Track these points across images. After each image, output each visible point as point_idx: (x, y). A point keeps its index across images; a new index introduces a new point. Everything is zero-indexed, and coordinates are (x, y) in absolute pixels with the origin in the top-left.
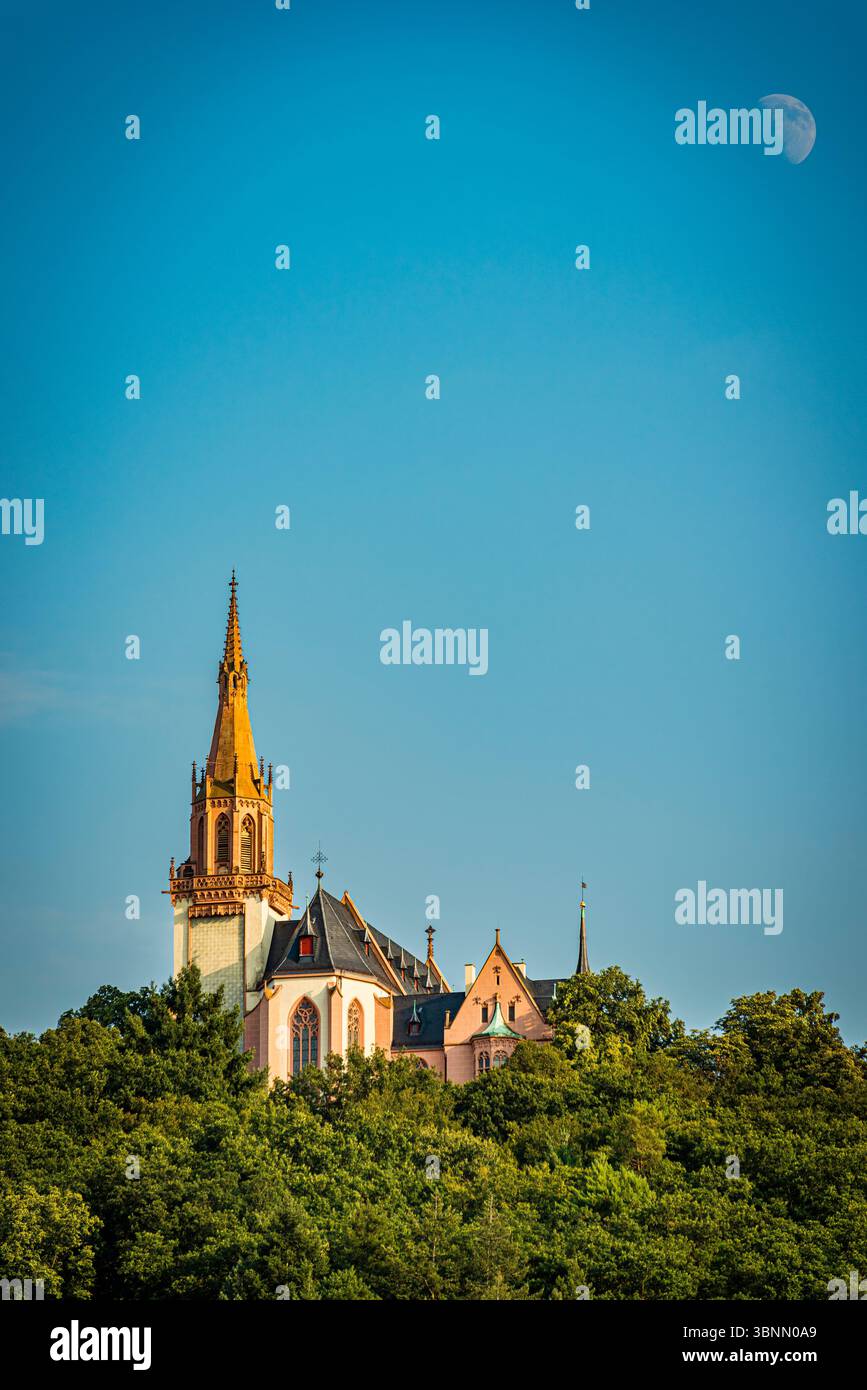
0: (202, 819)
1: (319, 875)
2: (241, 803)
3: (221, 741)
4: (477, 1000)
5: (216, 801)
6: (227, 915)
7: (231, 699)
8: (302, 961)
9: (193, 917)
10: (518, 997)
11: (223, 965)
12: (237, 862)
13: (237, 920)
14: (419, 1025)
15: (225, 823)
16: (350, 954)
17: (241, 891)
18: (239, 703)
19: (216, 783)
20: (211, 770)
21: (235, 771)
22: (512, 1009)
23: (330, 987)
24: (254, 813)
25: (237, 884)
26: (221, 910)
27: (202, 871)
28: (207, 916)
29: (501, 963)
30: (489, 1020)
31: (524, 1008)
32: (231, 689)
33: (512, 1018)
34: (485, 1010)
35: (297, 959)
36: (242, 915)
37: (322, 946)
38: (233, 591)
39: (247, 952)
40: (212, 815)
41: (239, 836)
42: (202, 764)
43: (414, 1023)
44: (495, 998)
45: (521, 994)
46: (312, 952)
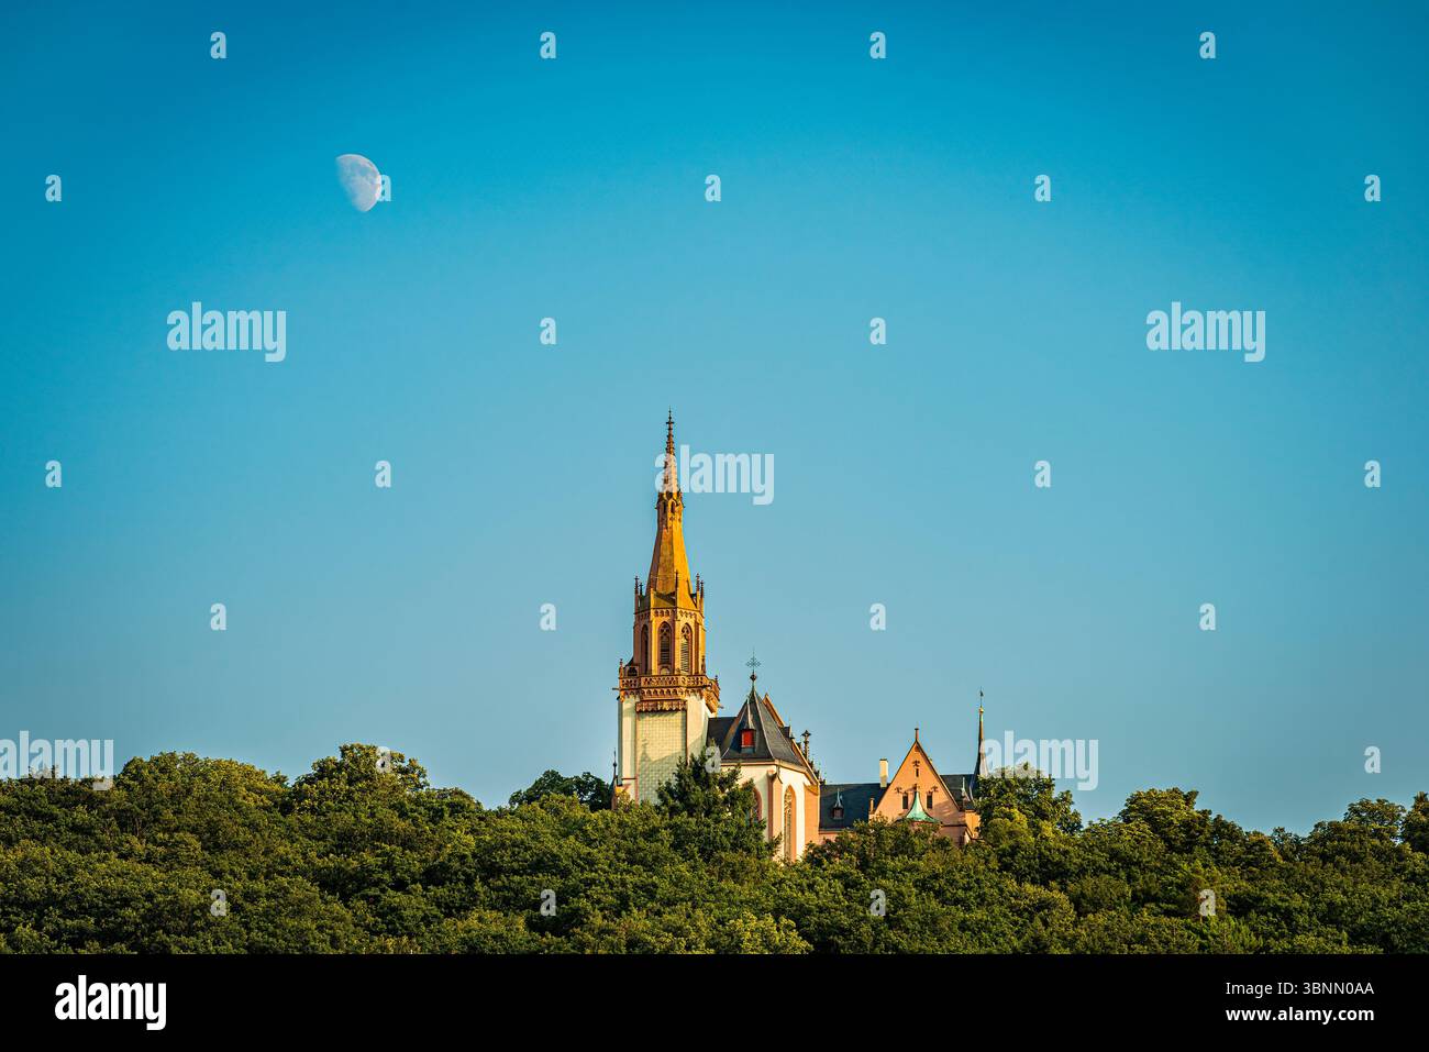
0: (645, 626)
1: (753, 678)
2: (681, 612)
3: (662, 559)
4: (898, 790)
5: (659, 611)
6: (671, 710)
7: (670, 522)
8: (743, 751)
9: (641, 711)
10: (935, 788)
11: (667, 753)
12: (678, 665)
13: (679, 714)
14: (842, 810)
15: (667, 630)
16: (783, 747)
17: (684, 689)
18: (676, 526)
19: (659, 595)
20: (652, 583)
21: (677, 586)
22: (930, 798)
23: (770, 774)
24: (691, 622)
25: (680, 683)
26: (666, 706)
27: (647, 670)
28: (652, 711)
29: (919, 757)
30: (910, 807)
31: (941, 797)
32: (669, 515)
33: (930, 805)
34: (905, 799)
35: (739, 749)
36: (685, 710)
37: (760, 740)
38: (670, 429)
39: (689, 743)
40: (656, 622)
41: (680, 642)
42: (644, 580)
43: (838, 808)
44: (915, 788)
45: (938, 785)
46: (753, 743)
